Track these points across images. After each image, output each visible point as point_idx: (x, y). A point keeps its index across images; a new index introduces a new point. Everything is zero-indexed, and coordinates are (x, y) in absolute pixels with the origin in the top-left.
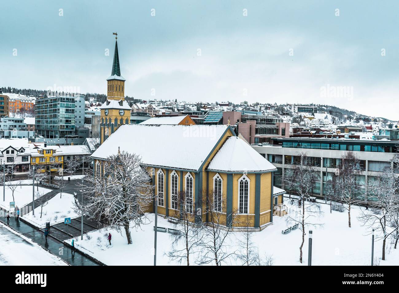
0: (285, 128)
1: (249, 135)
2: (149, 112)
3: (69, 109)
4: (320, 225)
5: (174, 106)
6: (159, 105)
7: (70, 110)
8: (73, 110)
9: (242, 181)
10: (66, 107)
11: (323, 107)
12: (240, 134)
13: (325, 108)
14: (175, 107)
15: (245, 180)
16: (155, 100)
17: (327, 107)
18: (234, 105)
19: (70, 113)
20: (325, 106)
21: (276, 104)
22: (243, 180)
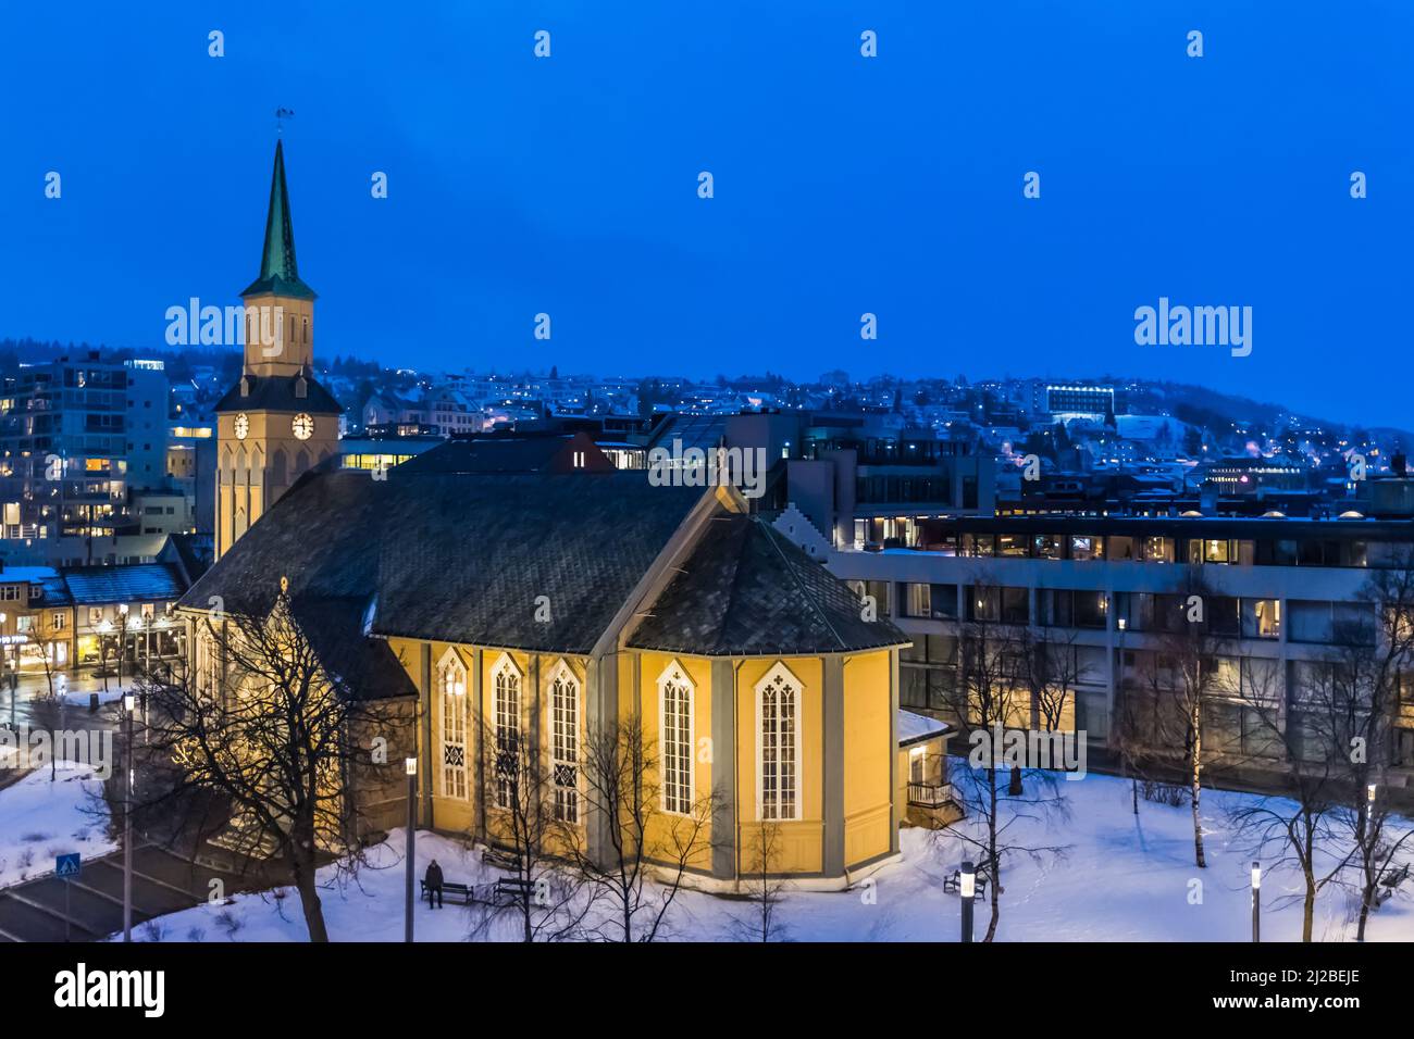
0: (977, 478)
1: (832, 507)
2: (439, 420)
3: (99, 417)
4: (1057, 850)
5: (545, 397)
6: (483, 390)
7: (106, 418)
8: (118, 420)
9: (769, 688)
10: (89, 407)
11: (1155, 391)
12: (792, 505)
13: (1162, 394)
14: (551, 398)
15: (783, 685)
16: (467, 370)
17: (1168, 387)
18: (793, 387)
19: (106, 430)
20: (1159, 385)
21: (962, 380)
22: (774, 685)
